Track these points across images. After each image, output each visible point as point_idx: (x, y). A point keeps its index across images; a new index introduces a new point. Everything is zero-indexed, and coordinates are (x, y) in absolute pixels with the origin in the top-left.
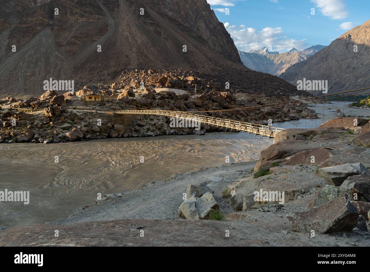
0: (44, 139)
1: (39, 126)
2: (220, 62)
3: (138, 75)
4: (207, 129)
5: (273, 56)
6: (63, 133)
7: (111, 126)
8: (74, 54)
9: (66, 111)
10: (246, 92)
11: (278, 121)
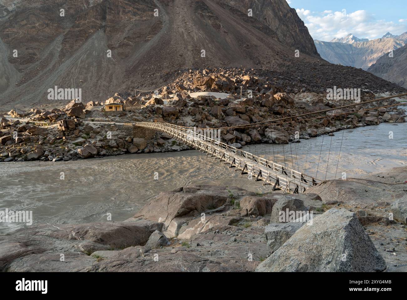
0: (53, 156)
1: (50, 142)
2: (290, 56)
3: (192, 76)
4: (247, 141)
5: (361, 44)
6: (75, 149)
7: (130, 140)
8: (126, 57)
9: (82, 124)
10: (313, 92)
11: (348, 127)
